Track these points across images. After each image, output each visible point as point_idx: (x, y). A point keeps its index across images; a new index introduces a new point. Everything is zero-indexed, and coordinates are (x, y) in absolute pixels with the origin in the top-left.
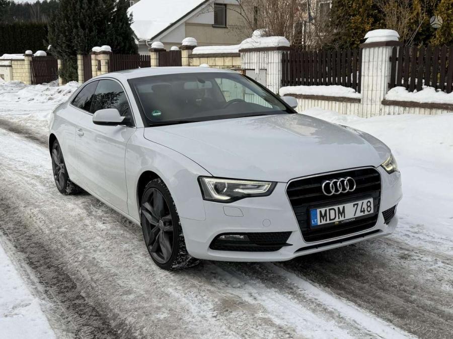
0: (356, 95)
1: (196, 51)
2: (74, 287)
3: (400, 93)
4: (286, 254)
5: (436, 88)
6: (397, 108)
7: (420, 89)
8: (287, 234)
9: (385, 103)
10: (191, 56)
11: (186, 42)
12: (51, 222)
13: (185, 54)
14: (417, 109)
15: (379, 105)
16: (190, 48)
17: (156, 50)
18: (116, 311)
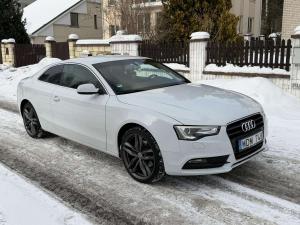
0: (187, 69)
1: (78, 42)
2: (89, 201)
3: (213, 67)
4: (226, 168)
5: (234, 64)
6: (211, 76)
7: (224, 65)
8: (227, 157)
9: (204, 73)
10: (75, 46)
11: (71, 36)
12: (42, 158)
13: (71, 44)
14: (223, 76)
15: (200, 74)
16: (75, 40)
17: (49, 42)
18: (132, 214)
